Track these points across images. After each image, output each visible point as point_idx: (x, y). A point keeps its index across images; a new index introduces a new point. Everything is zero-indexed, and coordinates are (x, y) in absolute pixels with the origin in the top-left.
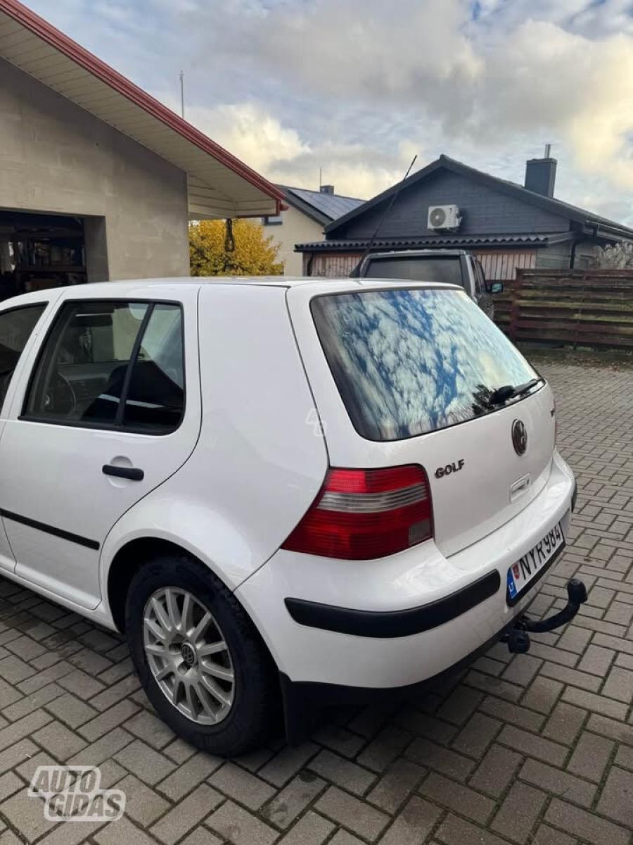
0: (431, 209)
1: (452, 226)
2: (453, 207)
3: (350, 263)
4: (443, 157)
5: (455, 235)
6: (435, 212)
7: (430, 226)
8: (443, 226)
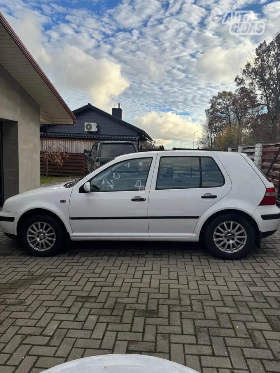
0: (86, 124)
1: (95, 131)
2: (95, 123)
3: (55, 142)
4: (89, 104)
5: (96, 134)
6: (87, 125)
7: (86, 130)
8: (91, 130)
